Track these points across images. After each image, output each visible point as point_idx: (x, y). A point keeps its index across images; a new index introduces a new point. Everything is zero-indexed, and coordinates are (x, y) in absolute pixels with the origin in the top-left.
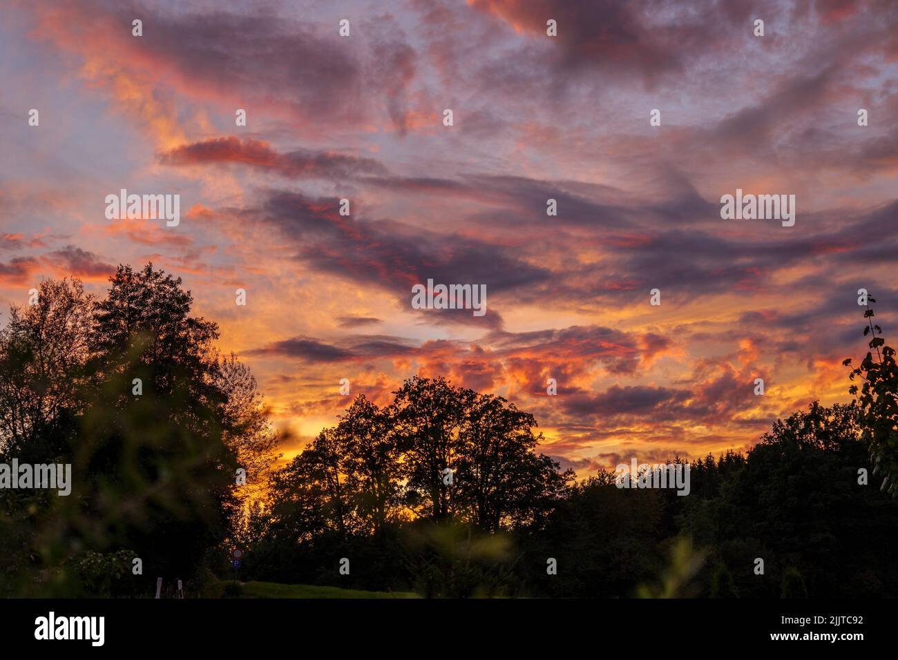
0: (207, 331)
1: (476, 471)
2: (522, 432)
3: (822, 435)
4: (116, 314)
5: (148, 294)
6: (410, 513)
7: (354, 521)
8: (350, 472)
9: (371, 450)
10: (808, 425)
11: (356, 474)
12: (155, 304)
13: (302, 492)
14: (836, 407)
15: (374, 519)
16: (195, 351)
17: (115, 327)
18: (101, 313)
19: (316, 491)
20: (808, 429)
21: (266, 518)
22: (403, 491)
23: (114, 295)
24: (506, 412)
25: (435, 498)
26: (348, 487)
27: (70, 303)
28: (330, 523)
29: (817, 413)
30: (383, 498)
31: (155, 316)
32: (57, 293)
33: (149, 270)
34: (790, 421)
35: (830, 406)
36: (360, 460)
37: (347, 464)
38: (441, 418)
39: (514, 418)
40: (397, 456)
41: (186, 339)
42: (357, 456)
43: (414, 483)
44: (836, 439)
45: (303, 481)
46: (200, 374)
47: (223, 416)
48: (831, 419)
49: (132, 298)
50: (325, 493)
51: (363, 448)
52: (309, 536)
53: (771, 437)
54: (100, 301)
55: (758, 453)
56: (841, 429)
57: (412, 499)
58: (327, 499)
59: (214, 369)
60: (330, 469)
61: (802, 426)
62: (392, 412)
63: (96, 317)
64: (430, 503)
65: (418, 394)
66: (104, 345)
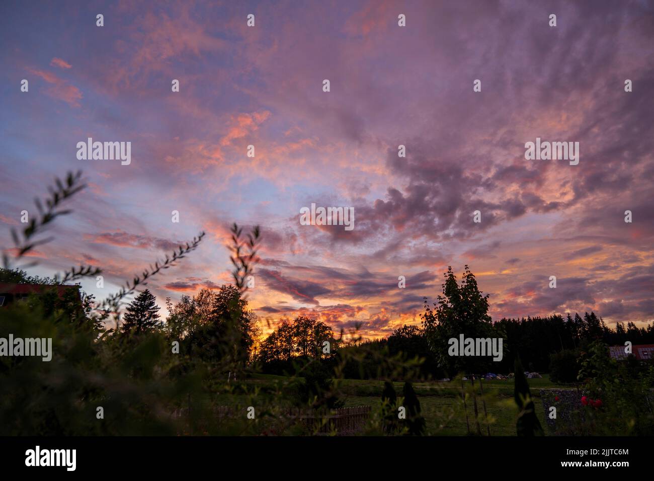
0: (244, 302)
1: (316, 343)
2: (328, 332)
3: (407, 333)
4: (221, 298)
5: (230, 293)
6: (297, 354)
7: (282, 356)
8: (281, 343)
9: (287, 336)
10: (403, 331)
11: (283, 343)
12: (232, 295)
13: (268, 348)
14: (411, 326)
15: (287, 356)
16: (241, 308)
17: (220, 301)
18: (217, 297)
19: (272, 348)
20: (403, 332)
21: (258, 355)
22: (296, 348)
23: (221, 293)
24: (324, 326)
25: (304, 350)
26: (281, 347)
27: (209, 294)
28: (275, 357)
29: (406, 328)
30: (290, 350)
31: (231, 298)
32: (205, 292)
33: (230, 286)
34: (399, 330)
35: (409, 326)
36: (284, 339)
37: (280, 340)
38: (306, 328)
39: (325, 328)
40: (294, 338)
41: (239, 305)
42: (283, 338)
43: (299, 345)
44: (411, 335)
45: (268, 345)
46: (243, 315)
47: (248, 326)
48: (409, 329)
49: (225, 294)
50: (274, 348)
51: (285, 336)
52: (269, 360)
53: (394, 334)
54: (217, 294)
55: (391, 339)
56: (412, 332)
57: (298, 350)
58: (275, 350)
59: (246, 313)
60: (276, 341)
61: (402, 331)
62: (293, 326)
63: (216, 298)
64: (303, 351)
65: (300, 321)
66: (217, 306)
